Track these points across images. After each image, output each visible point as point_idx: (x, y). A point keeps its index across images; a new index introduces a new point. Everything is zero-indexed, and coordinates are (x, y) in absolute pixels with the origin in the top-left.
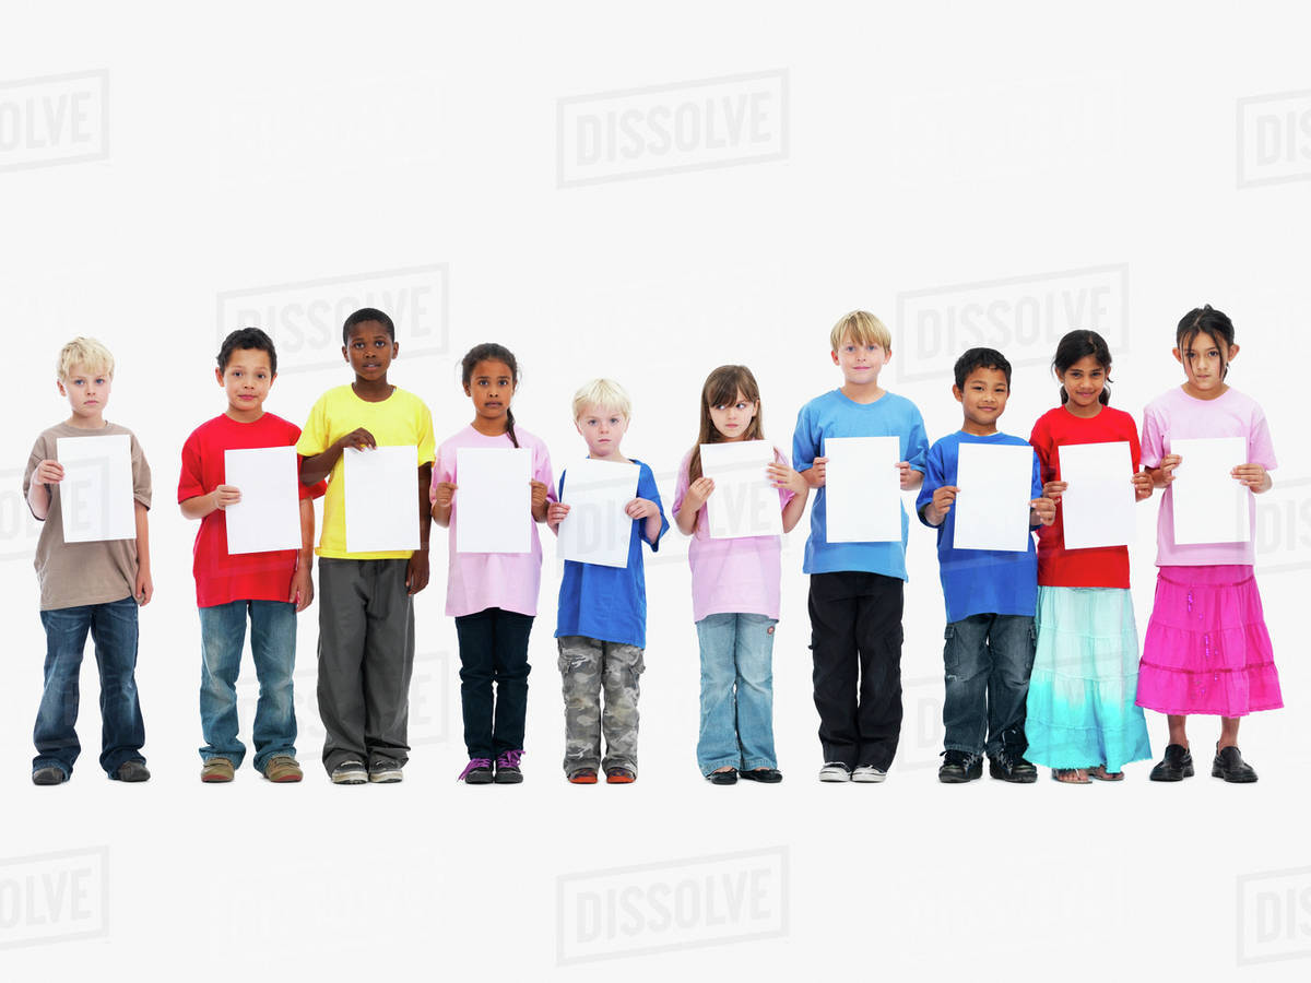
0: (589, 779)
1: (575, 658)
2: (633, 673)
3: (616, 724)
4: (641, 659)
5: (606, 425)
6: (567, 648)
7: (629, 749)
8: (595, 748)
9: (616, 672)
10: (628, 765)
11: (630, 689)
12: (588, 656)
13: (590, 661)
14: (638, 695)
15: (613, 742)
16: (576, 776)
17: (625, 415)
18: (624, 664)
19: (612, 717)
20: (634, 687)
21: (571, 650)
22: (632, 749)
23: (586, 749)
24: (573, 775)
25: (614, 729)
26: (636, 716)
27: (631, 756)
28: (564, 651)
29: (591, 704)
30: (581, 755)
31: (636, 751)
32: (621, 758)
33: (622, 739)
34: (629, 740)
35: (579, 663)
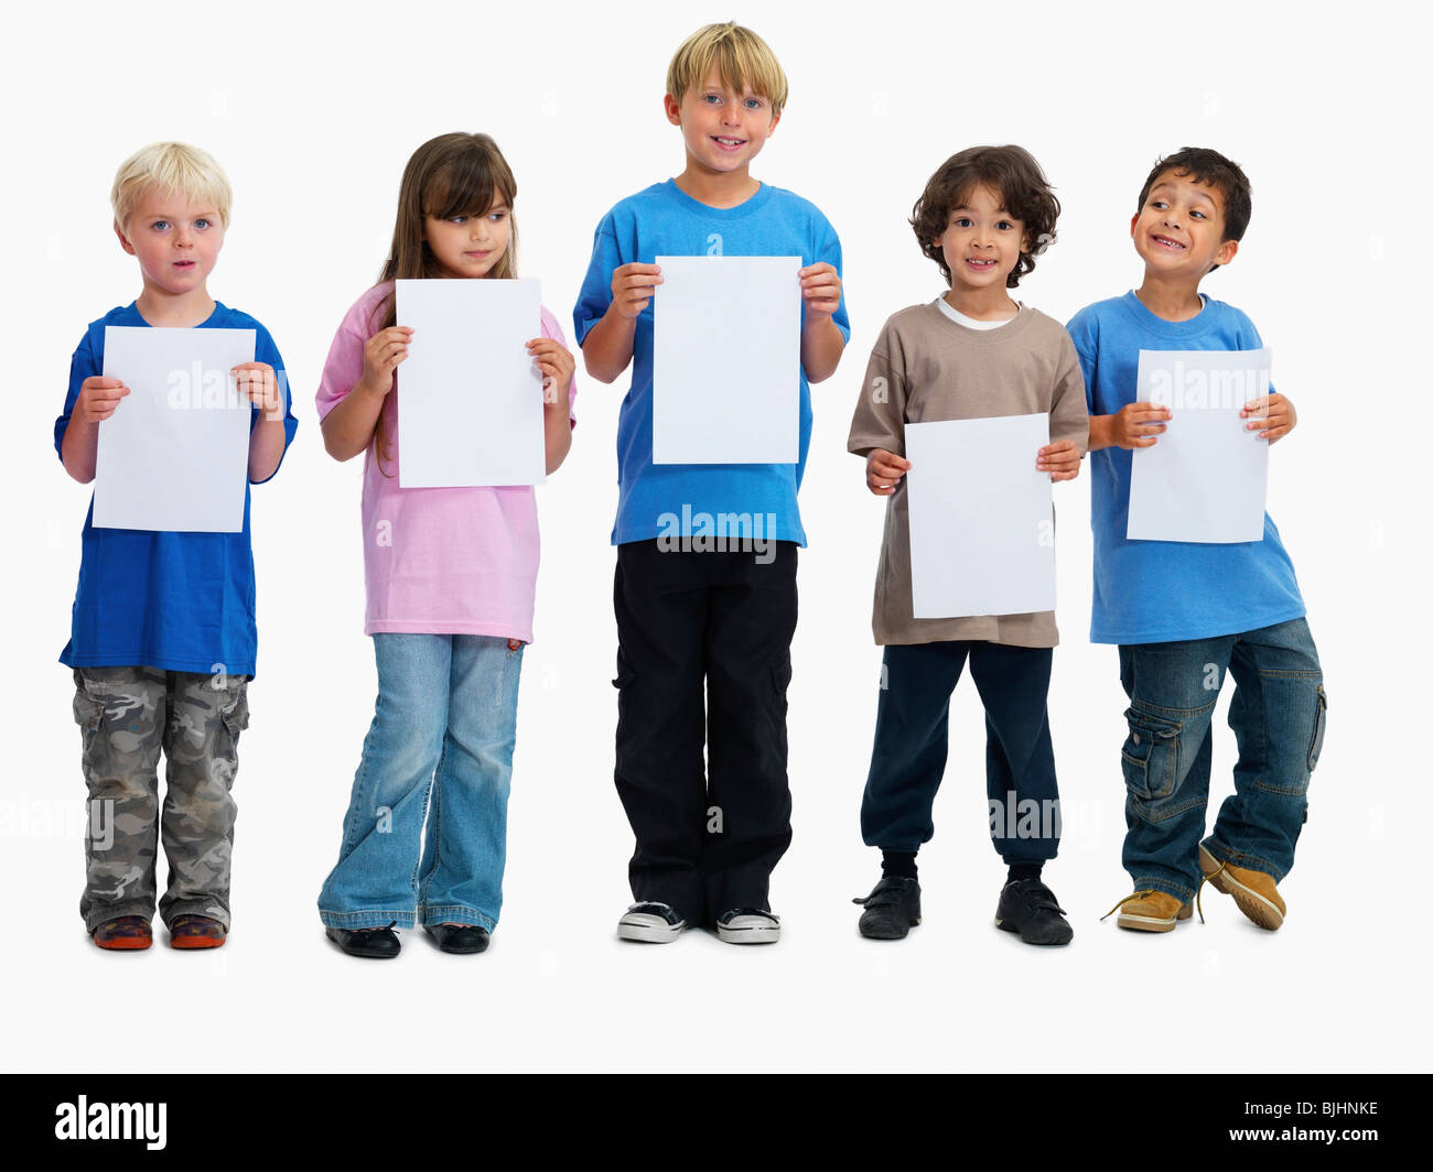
0: (135, 941)
1: (112, 702)
2: (229, 728)
3: (189, 830)
4: (242, 703)
5: (189, 233)
6: (95, 680)
7: (215, 879)
8: (145, 877)
9: (197, 727)
10: (214, 910)
11: (223, 761)
12: (138, 698)
13: (142, 708)
14: (234, 771)
15: (183, 866)
16: (110, 935)
17: (223, 215)
18: (212, 714)
19: (182, 816)
20: (230, 755)
21: (104, 685)
22: (222, 877)
23: (130, 879)
24: (101, 932)
25: (187, 839)
26: (231, 811)
27: (219, 891)
28: (89, 685)
29: (142, 793)
30: (120, 892)
31: (228, 880)
32: (199, 898)
33: (203, 859)
34: (215, 859)
35: (121, 712)
